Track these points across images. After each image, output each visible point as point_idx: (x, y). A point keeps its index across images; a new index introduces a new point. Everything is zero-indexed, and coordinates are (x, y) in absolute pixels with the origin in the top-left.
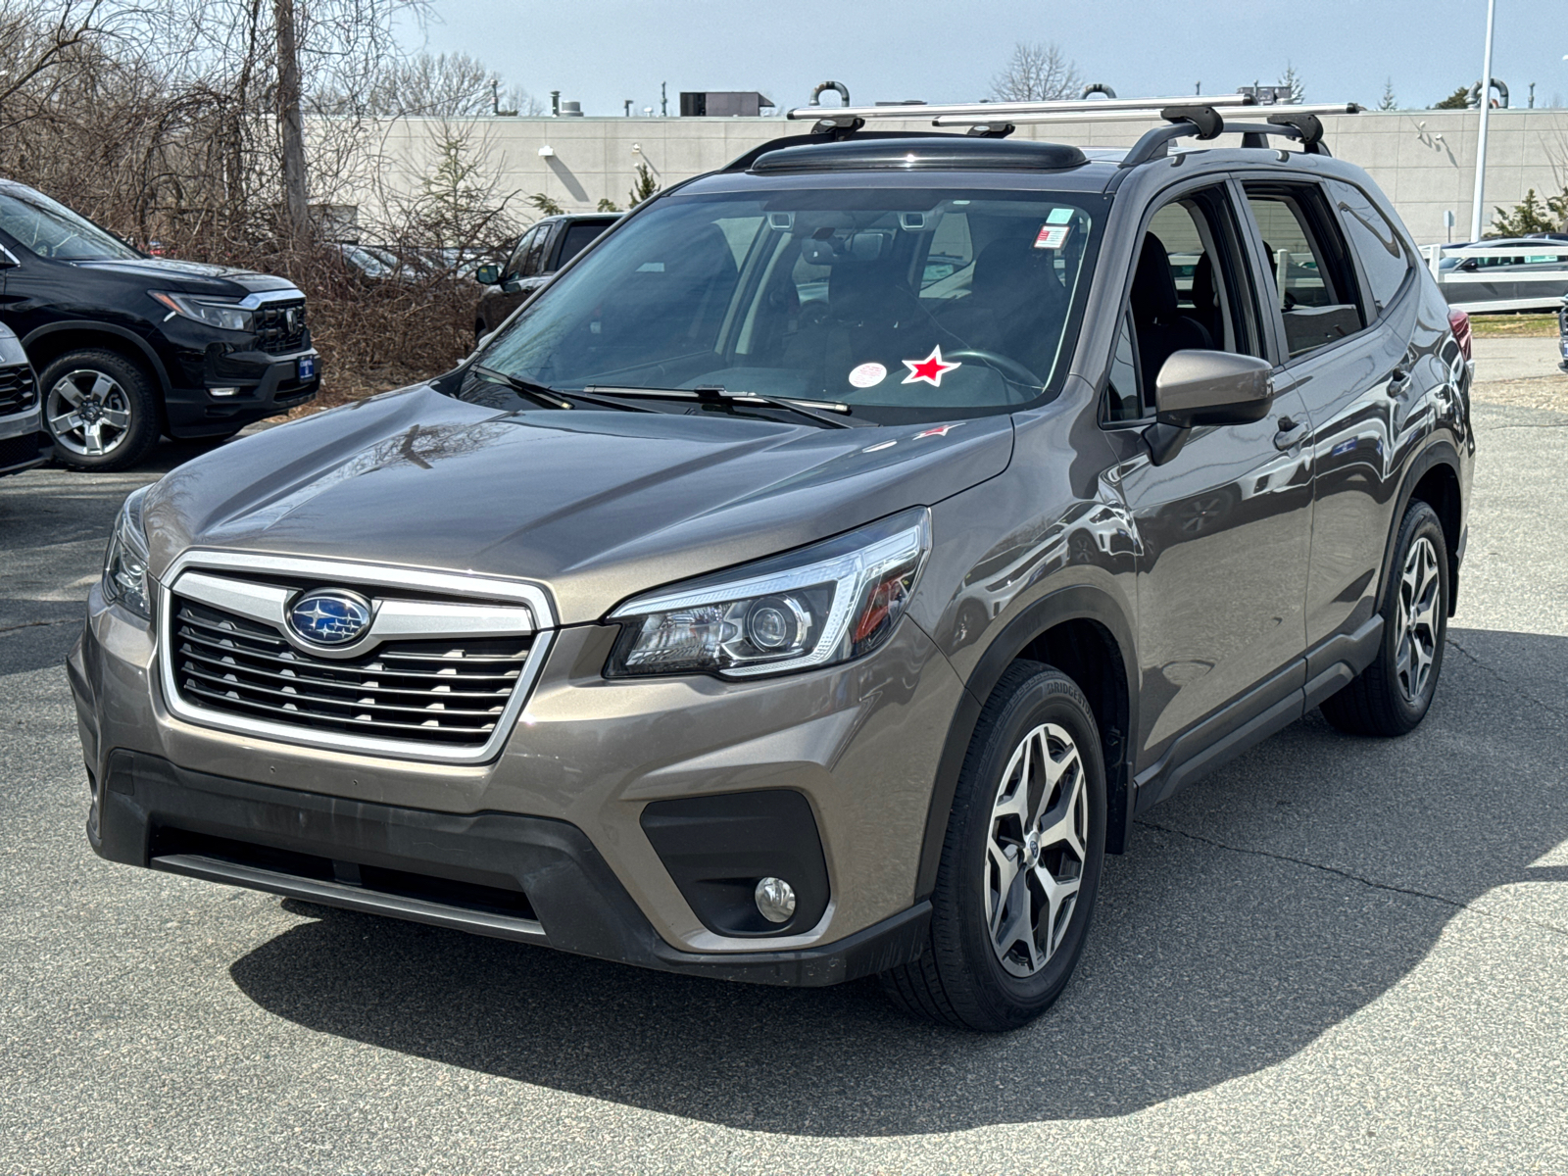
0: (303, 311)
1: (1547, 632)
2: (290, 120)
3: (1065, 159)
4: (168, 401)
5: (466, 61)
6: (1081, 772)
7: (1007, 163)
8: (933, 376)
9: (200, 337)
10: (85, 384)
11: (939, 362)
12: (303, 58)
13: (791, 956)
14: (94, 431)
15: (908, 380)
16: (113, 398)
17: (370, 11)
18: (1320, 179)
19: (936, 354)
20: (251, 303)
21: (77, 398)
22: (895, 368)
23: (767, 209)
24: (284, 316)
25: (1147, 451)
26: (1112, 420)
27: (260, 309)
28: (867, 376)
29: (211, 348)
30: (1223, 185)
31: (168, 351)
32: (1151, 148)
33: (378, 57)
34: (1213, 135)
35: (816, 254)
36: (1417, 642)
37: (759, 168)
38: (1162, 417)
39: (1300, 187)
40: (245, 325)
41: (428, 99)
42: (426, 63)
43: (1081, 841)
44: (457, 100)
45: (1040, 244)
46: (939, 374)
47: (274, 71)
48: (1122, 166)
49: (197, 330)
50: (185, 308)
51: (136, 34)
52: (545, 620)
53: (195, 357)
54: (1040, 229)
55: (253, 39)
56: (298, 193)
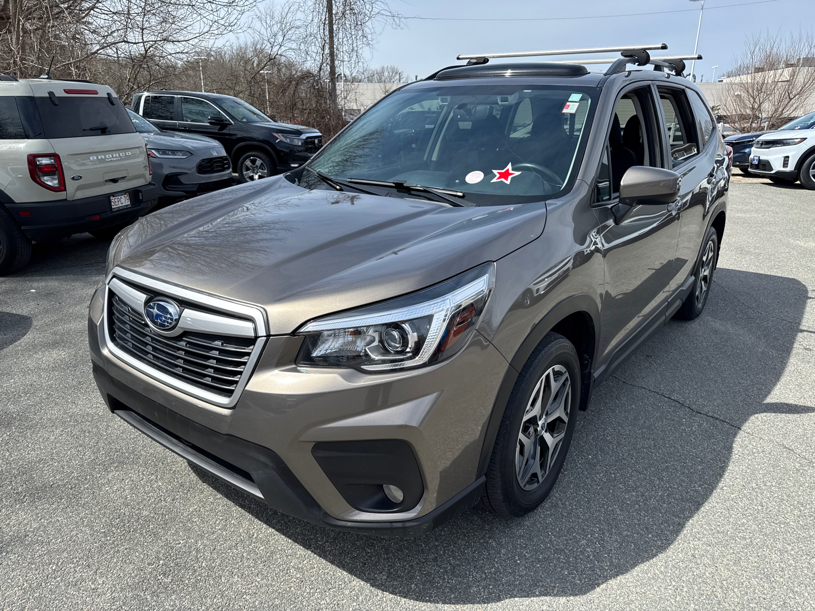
0: (321, 140)
1: (739, 269)
2: (333, 82)
3: (578, 71)
4: (278, 168)
5: (394, 67)
6: (569, 382)
7: (551, 73)
8: (506, 179)
9: (287, 148)
10: (253, 162)
11: (510, 171)
12: (336, 62)
13: (400, 525)
14: (256, 177)
15: (494, 180)
16: (262, 167)
17: (356, 48)
18: (684, 87)
19: (509, 167)
20: (304, 137)
21: (251, 166)
22: (488, 173)
23: (439, 95)
24: (314, 141)
25: (613, 217)
26: (597, 202)
27: (306, 139)
28: (475, 177)
29: (291, 151)
30: (649, 86)
31: (278, 152)
32: (617, 68)
33: (358, 62)
34: (645, 64)
35: (459, 117)
36: (703, 282)
37: (439, 77)
38: (622, 200)
39: (675, 90)
40: (302, 144)
41: (383, 79)
42: (383, 68)
43: (567, 414)
44: (391, 79)
45: (565, 111)
46: (510, 178)
47: (329, 67)
48: (605, 75)
49: (287, 145)
50: (283, 138)
51: (291, 56)
52: (262, 332)
53: (286, 154)
54: (565, 104)
55: (323, 57)
56: (335, 104)
